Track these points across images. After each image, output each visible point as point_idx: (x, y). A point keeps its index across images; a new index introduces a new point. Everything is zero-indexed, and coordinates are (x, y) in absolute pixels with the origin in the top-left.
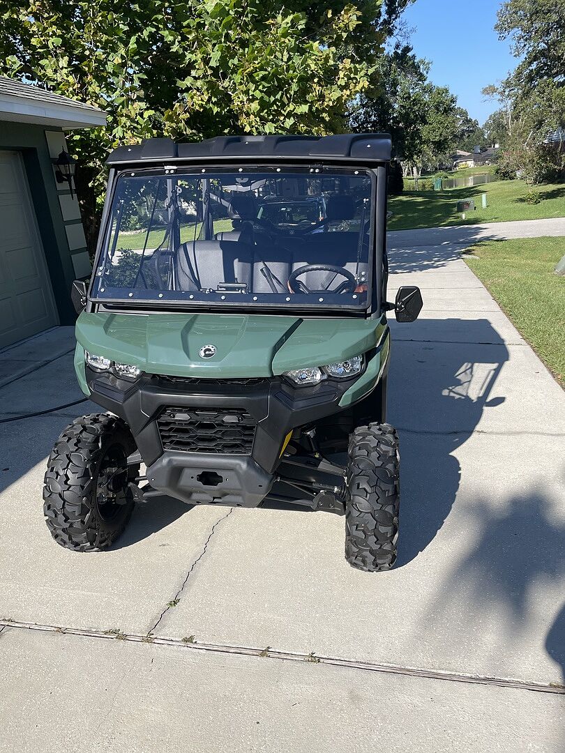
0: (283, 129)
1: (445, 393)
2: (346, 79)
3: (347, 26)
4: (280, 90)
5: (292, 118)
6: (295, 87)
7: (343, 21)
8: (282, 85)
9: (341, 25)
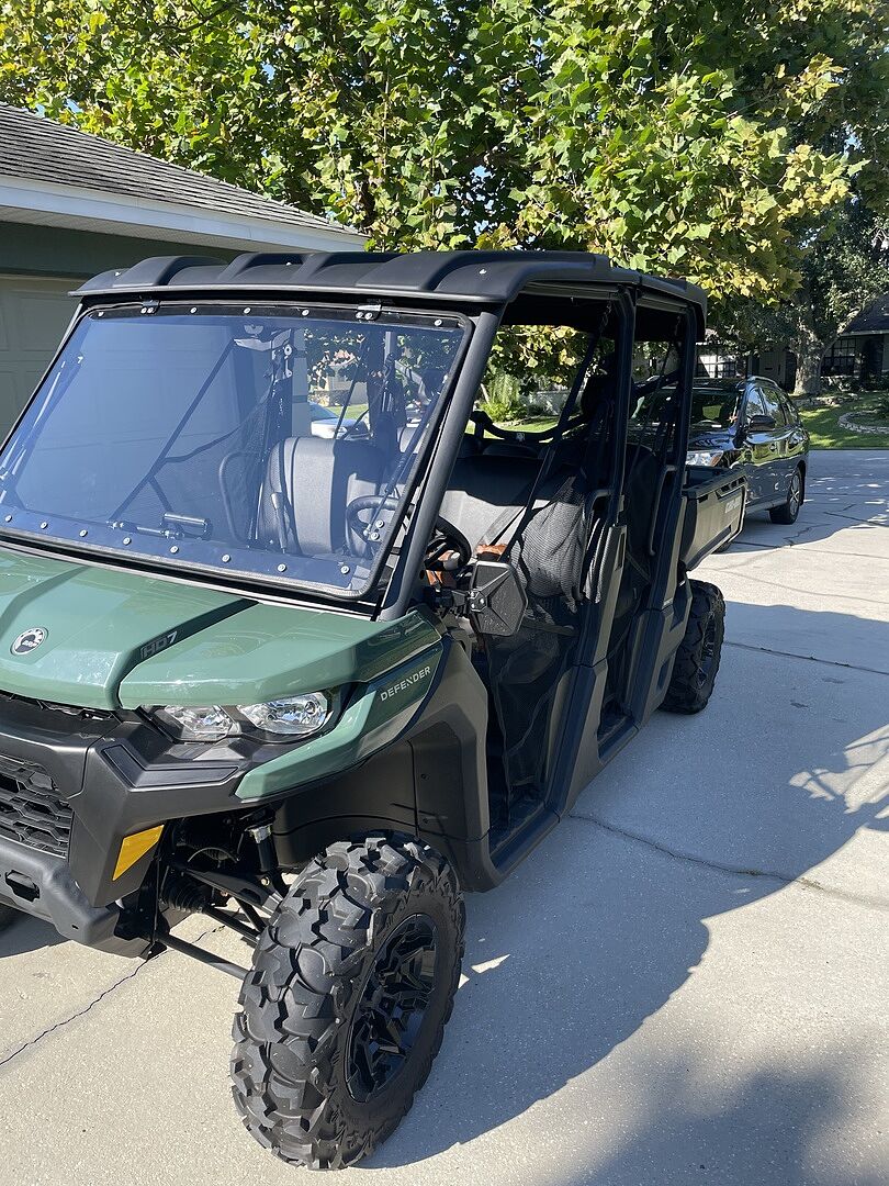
0: (665, 264)
1: (799, 780)
2: (798, 179)
3: (811, 92)
4: (662, 201)
5: (682, 247)
6: (686, 195)
7: (806, 84)
8: (669, 191)
9: (802, 90)
